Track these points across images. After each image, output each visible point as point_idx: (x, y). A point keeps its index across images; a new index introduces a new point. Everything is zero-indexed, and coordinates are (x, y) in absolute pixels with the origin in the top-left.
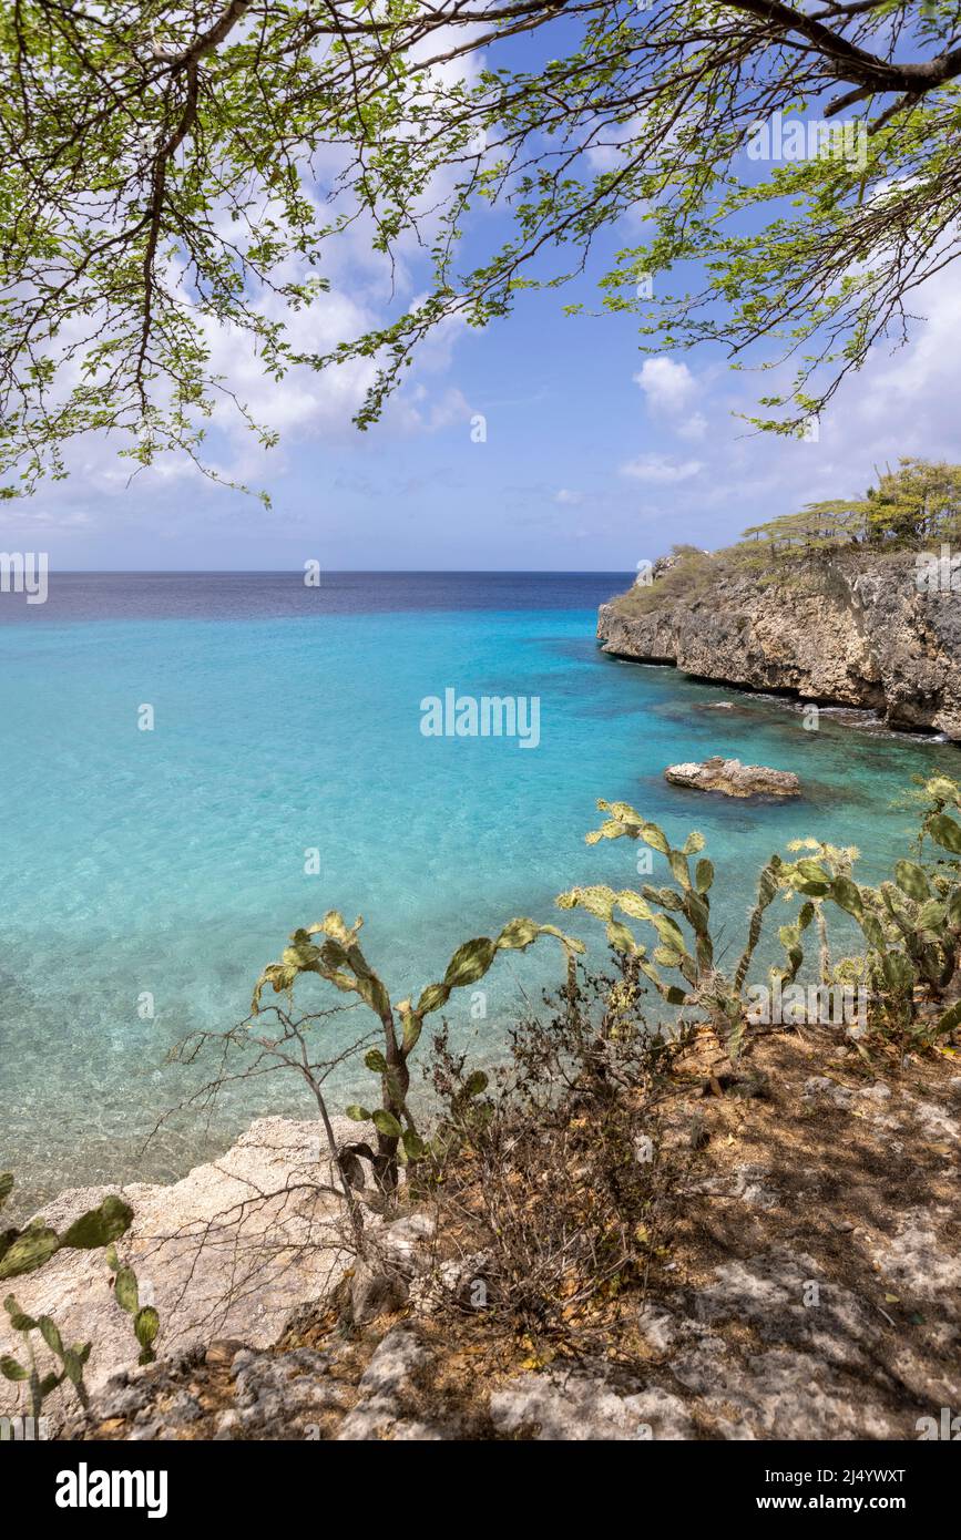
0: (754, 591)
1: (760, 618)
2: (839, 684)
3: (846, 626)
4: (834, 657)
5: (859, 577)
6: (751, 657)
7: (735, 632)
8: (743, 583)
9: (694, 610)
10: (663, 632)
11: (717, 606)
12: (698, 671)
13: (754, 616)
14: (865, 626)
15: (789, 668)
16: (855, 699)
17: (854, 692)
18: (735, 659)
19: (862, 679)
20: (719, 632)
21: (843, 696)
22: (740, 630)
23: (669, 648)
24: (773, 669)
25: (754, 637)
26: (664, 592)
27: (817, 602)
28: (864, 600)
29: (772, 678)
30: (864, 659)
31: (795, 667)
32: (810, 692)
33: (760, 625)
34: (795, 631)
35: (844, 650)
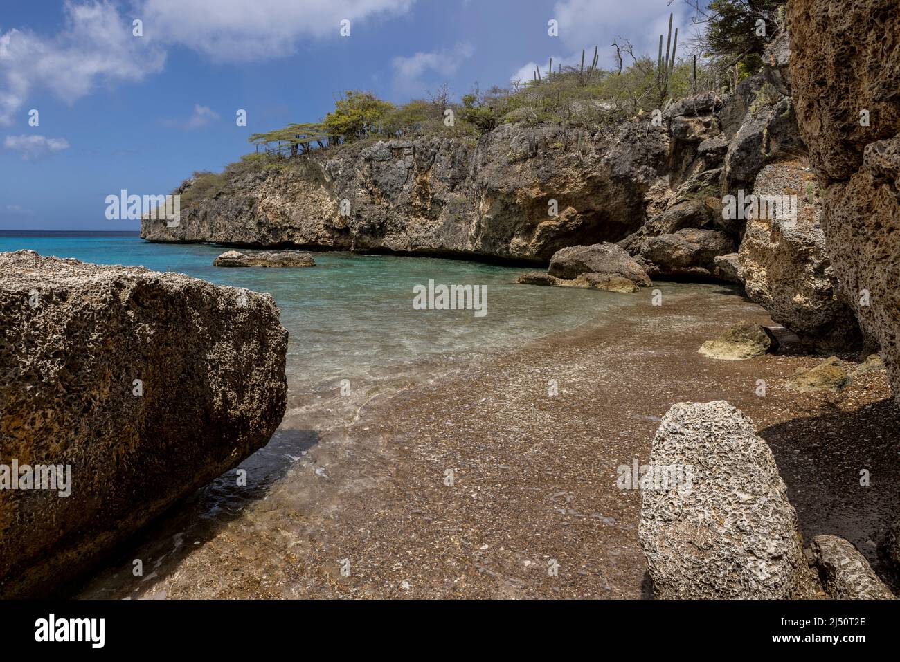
0: (258, 181)
1: (264, 197)
2: (320, 234)
3: (321, 197)
4: (315, 218)
5: (329, 161)
6: (260, 224)
7: (247, 209)
8: (250, 176)
9: (216, 199)
10: (193, 222)
11: (233, 194)
12: (222, 239)
13: (260, 195)
14: (335, 191)
15: (286, 228)
16: (330, 243)
17: (329, 238)
18: (248, 227)
19: (334, 229)
20: (236, 210)
21: (323, 242)
22: (251, 207)
23: (198, 232)
24: (275, 230)
25: (261, 210)
26: (192, 196)
27: (301, 185)
28: (333, 174)
29: (275, 237)
30: (335, 215)
31: (290, 227)
32: (302, 241)
33: (266, 201)
34: (288, 204)
35: (321, 212)
